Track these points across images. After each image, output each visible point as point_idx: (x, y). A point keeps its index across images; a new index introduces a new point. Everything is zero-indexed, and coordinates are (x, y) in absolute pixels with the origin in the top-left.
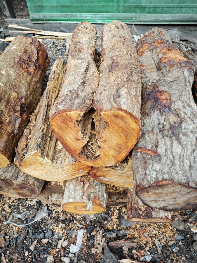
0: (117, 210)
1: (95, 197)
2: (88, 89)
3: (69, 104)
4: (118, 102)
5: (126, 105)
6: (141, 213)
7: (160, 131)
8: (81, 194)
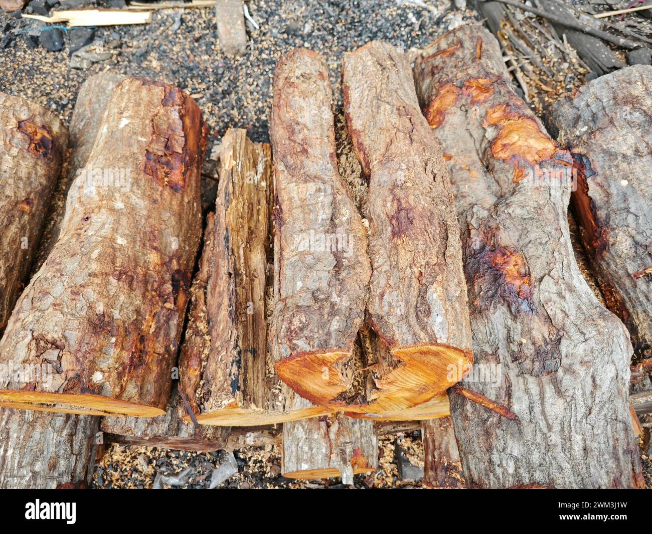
0: (391, 443)
1: (355, 452)
2: (354, 287)
3: (318, 336)
4: (429, 329)
5: (446, 331)
6: (458, 477)
7: (515, 359)
8: (324, 450)
